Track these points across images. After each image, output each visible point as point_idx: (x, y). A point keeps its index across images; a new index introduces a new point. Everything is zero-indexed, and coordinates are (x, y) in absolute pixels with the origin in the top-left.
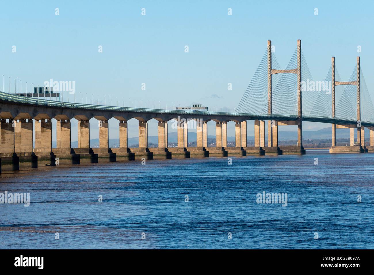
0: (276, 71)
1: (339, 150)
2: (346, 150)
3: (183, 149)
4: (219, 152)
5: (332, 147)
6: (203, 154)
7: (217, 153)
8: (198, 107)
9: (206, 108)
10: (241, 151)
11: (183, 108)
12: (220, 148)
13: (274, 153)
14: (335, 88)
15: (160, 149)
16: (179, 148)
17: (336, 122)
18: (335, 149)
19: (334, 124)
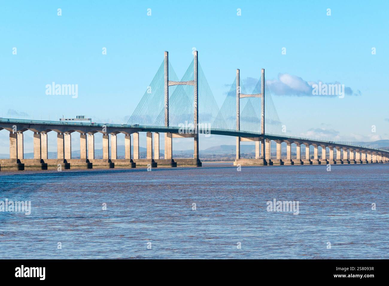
0: (173, 83)
1: (243, 163)
2: (250, 163)
3: (63, 161)
4: (106, 164)
5: (236, 160)
6: (86, 166)
7: (103, 165)
8: (81, 118)
9: (89, 119)
10: (130, 163)
11: (66, 120)
12: (106, 160)
13: (168, 165)
14: (239, 100)
15: (36, 161)
16: (58, 160)
17: (241, 135)
18: (239, 162)
19: (238, 137)
